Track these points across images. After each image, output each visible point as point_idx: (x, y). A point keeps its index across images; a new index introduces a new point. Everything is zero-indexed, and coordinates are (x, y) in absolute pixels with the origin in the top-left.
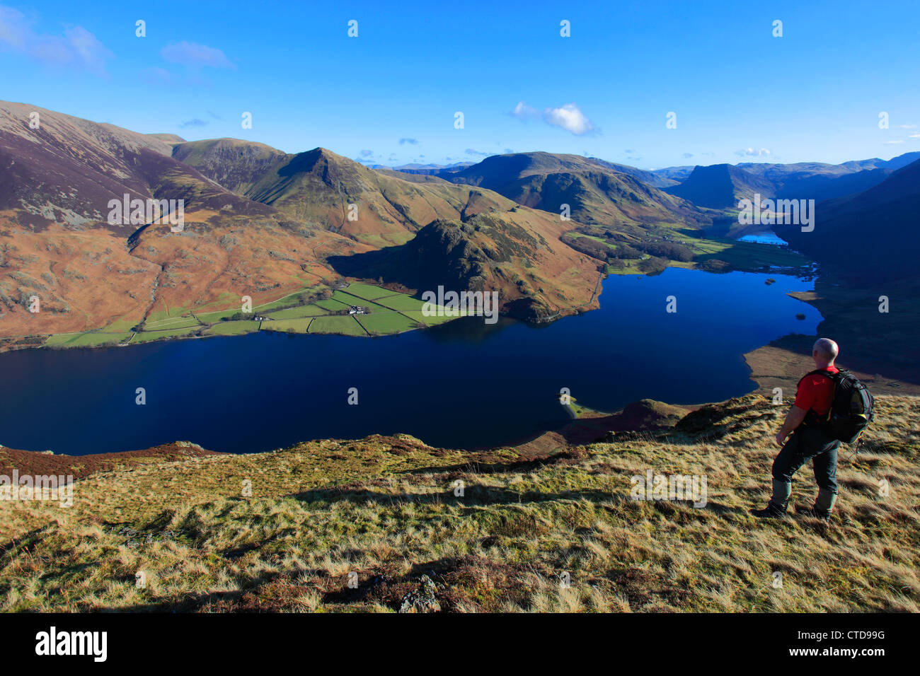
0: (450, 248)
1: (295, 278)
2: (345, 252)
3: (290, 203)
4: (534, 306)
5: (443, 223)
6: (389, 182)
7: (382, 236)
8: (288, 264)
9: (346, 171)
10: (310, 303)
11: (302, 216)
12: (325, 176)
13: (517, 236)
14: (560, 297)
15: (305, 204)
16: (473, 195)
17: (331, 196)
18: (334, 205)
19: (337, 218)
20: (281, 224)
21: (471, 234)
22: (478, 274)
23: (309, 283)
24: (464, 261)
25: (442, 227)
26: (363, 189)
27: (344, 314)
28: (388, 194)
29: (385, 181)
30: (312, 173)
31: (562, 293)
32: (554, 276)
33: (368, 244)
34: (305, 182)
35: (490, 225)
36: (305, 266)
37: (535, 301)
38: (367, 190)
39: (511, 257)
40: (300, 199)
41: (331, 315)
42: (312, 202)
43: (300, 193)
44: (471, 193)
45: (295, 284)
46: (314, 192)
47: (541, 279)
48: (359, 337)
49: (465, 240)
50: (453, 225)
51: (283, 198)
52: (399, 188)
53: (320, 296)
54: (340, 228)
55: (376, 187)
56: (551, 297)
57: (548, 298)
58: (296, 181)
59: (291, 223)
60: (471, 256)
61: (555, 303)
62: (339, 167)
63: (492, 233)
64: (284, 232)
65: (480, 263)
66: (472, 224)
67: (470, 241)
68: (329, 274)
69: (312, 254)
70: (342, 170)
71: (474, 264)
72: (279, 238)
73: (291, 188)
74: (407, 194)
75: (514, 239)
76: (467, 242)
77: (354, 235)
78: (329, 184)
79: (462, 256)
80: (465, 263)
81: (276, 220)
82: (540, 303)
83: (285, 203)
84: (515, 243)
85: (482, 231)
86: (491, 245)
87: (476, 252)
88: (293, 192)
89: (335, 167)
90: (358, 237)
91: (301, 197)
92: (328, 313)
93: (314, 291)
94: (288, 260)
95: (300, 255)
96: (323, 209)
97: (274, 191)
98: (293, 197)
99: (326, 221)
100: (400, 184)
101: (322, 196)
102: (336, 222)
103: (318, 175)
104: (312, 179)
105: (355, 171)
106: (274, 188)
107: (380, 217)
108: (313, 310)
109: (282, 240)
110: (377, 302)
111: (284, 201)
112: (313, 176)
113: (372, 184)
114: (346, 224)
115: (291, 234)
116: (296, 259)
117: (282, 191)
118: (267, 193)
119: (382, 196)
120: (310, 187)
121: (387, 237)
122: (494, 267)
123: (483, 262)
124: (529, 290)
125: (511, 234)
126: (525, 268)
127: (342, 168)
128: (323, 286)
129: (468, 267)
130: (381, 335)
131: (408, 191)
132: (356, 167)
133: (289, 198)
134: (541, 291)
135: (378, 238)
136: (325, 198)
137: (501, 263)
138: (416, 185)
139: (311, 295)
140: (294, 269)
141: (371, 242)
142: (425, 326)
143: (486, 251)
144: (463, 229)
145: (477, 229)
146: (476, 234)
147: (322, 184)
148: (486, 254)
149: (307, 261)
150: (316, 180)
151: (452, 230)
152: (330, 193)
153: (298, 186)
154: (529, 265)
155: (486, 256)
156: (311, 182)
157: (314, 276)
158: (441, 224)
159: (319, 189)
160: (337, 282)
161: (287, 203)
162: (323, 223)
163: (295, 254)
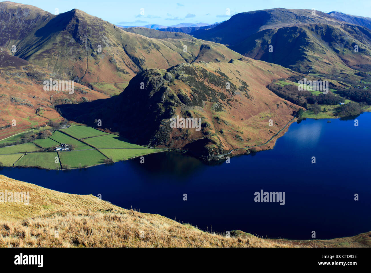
0: (152, 94)
1: (26, 120)
2: (77, 99)
3: (44, 57)
4: (209, 146)
5: (150, 72)
6: (131, 38)
7: (116, 85)
8: (25, 108)
9: (94, 29)
10: (29, 141)
11: (53, 68)
12: (75, 34)
13: (216, 83)
14: (238, 138)
15: (56, 57)
16: (203, 49)
17: (78, 50)
18: (80, 58)
19: (81, 69)
20: (28, 75)
21: (171, 82)
23: (37, 124)
24: (161, 105)
25: (149, 76)
26: (107, 44)
27: (51, 151)
28: (128, 49)
29: (128, 37)
30: (65, 31)
31: (239, 135)
32: (242, 119)
33: (100, 92)
34: (59, 38)
35: (191, 74)
36: (39, 110)
37: (211, 141)
38: (110, 45)
39: (203, 102)
40: (53, 54)
41: (41, 151)
42: (63, 56)
43: (53, 48)
44: (203, 47)
45: (24, 125)
46: (65, 47)
47: (224, 122)
48: (52, 170)
49: (165, 86)
50: (157, 74)
51: (39, 52)
52: (138, 43)
53: (40, 135)
54: (82, 78)
55: (119, 42)
56: (229, 138)
57: (226, 139)
58: (52, 38)
59: (37, 74)
60: (167, 101)
61: (231, 143)
62: (89, 25)
63: (189, 81)
64: (30, 82)
65: (173, 108)
66: (174, 73)
67: (168, 88)
68: (56, 117)
69: (49, 100)
70: (90, 27)
71: (168, 108)
72: (23, 86)
73: (47, 44)
74: (145, 48)
75: (212, 87)
76: (166, 88)
77: (92, 84)
78: (78, 40)
79: (160, 101)
80: (162, 107)
81: (25, 71)
82: (214, 143)
83: (41, 56)
84: (211, 90)
85: (181, 79)
86: (186, 90)
87: (172, 97)
88: (47, 47)
89: (85, 25)
90: (95, 86)
91: (54, 51)
92: (38, 149)
93: (37, 131)
94: (26, 105)
95: (38, 101)
96: (71, 62)
97: (34, 47)
98: (47, 51)
99: (71, 73)
100: (140, 40)
101: (71, 50)
102: (80, 73)
103: (70, 32)
104: (65, 36)
105: (103, 29)
106: (34, 45)
107: (117, 69)
108: (29, 147)
109: (26, 88)
110: (85, 141)
111: (39, 55)
112: (66, 33)
113: (116, 40)
114: (87, 75)
115: (36, 83)
116: (33, 104)
117: (40, 46)
118: (29, 49)
119: (123, 50)
120: (62, 43)
121: (119, 86)
122: (185, 111)
123: (177, 106)
124: (211, 131)
125: (210, 82)
126: (214, 111)
127: (90, 26)
128: (48, 127)
129: (163, 111)
130: (71, 169)
131: (146, 45)
132: (104, 25)
133: (44, 52)
134: (221, 132)
135: (112, 87)
136: (73, 52)
137: (192, 107)
138: (154, 40)
139: (33, 134)
140: (27, 112)
141: (104, 90)
142: (111, 161)
143: (179, 96)
144: (165, 77)
145: (177, 77)
146: (176, 82)
147: (73, 41)
148: (180, 99)
149: (42, 106)
150: (68, 37)
151: (155, 78)
152: (78, 48)
153: (52, 42)
154: (218, 109)
155: (180, 101)
156: (64, 38)
157: (43, 118)
158: (148, 74)
159: (70, 45)
160: (61, 124)
161: (42, 57)
162: (69, 74)
163: (34, 100)
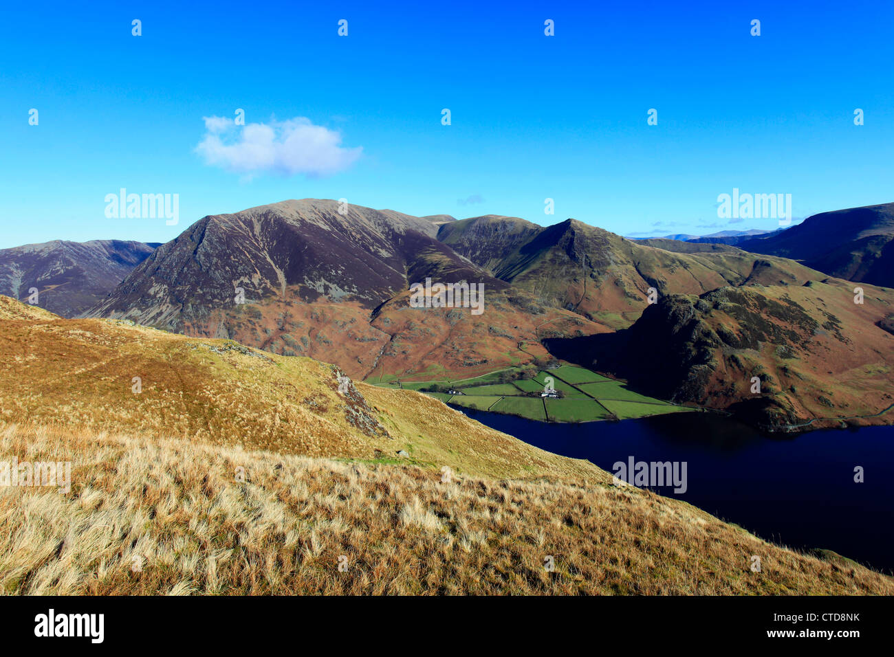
0: (677, 328)
1: (506, 355)
2: (569, 332)
3: (530, 278)
4: (771, 410)
5: (673, 299)
6: (646, 253)
7: (624, 315)
8: (505, 340)
9: (595, 242)
10: (508, 382)
11: (540, 292)
12: (569, 250)
13: (780, 316)
14: (822, 401)
15: (545, 279)
16: (758, 266)
17: (573, 270)
18: (575, 280)
19: (576, 294)
20: (510, 300)
21: (706, 312)
22: (704, 362)
23: (519, 361)
24: (690, 345)
25: (671, 304)
26: (611, 262)
27: (534, 397)
28: (641, 267)
29: (641, 251)
30: (557, 246)
31: (826, 396)
32: (830, 373)
33: (602, 323)
34: (549, 256)
35: (739, 302)
36: (522, 344)
37: (773, 402)
38: (616, 263)
39: (760, 342)
40: (541, 274)
41: (522, 396)
42: (553, 277)
43: (541, 268)
44: (756, 263)
45: (503, 361)
46: (557, 266)
47: (796, 374)
48: (536, 421)
49: (697, 319)
50: (685, 301)
51: (525, 272)
52: (656, 259)
53: (522, 376)
54: (578, 305)
55: (628, 259)
56: (806, 400)
57: (800, 401)
58: (540, 256)
59: (521, 299)
60: (700, 339)
61: (811, 408)
62: (588, 238)
63: (736, 313)
64: (512, 308)
65: (710, 349)
66: (711, 300)
67: (702, 321)
68: (542, 353)
69: (535, 332)
70: (589, 241)
71: (702, 350)
72: (504, 314)
73: (534, 262)
74: (666, 266)
75: (775, 321)
76: (698, 322)
77: (591, 313)
78: (573, 257)
79: (690, 339)
80: (692, 348)
81: (506, 295)
82: (780, 406)
83: (526, 278)
84: (773, 326)
85: (723, 309)
86: (730, 325)
87: (708, 334)
88: (534, 267)
89: (582, 238)
90: (594, 315)
91: (542, 272)
92: (519, 393)
93: (518, 370)
94: (506, 336)
95: (521, 332)
96: (563, 285)
97: (518, 266)
98: (534, 272)
99: (564, 298)
100: (659, 256)
101: (563, 270)
102: (574, 298)
103: (563, 248)
104: (557, 253)
105: (607, 242)
106: (519, 264)
107: (625, 294)
108: (508, 389)
109: (507, 316)
110: (579, 387)
111: (524, 276)
112: (558, 249)
113: (624, 256)
114: (584, 301)
115: (518, 310)
116: (515, 336)
117: (525, 265)
118: (512, 269)
119: (634, 269)
120: (552, 261)
121: (628, 316)
122: (728, 355)
123: (716, 347)
124: (773, 387)
125: (771, 314)
126: (779, 358)
127: (590, 239)
128: (532, 366)
129: (694, 353)
130: (560, 422)
131: (668, 262)
132: (608, 238)
133: (530, 273)
134: (792, 390)
135: (619, 317)
136: (566, 272)
137: (741, 350)
138: (680, 256)
139: (513, 373)
140: (507, 345)
141: (606, 321)
142: (615, 417)
143: (720, 333)
144: (696, 306)
145: (716, 306)
146: (714, 312)
147: (566, 258)
148: (721, 337)
149: (526, 339)
150: (560, 254)
151: (682, 307)
152: (573, 267)
153: (541, 261)
154: (787, 355)
155: (721, 341)
156: (555, 255)
157: (526, 354)
158: (670, 301)
159: (562, 263)
160: (548, 363)
161: (527, 279)
162: (561, 300)
163: (516, 331)
